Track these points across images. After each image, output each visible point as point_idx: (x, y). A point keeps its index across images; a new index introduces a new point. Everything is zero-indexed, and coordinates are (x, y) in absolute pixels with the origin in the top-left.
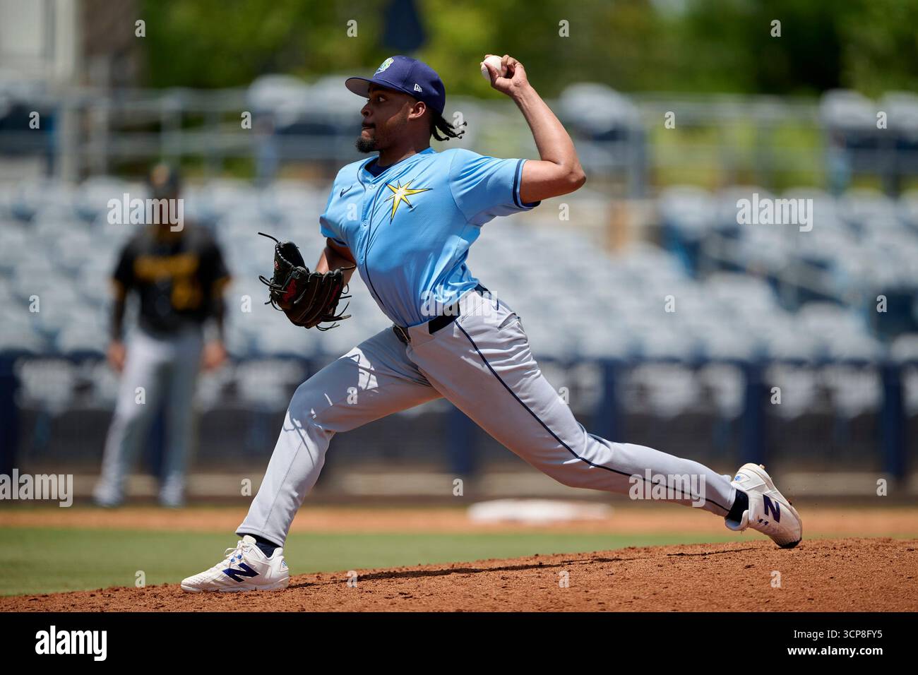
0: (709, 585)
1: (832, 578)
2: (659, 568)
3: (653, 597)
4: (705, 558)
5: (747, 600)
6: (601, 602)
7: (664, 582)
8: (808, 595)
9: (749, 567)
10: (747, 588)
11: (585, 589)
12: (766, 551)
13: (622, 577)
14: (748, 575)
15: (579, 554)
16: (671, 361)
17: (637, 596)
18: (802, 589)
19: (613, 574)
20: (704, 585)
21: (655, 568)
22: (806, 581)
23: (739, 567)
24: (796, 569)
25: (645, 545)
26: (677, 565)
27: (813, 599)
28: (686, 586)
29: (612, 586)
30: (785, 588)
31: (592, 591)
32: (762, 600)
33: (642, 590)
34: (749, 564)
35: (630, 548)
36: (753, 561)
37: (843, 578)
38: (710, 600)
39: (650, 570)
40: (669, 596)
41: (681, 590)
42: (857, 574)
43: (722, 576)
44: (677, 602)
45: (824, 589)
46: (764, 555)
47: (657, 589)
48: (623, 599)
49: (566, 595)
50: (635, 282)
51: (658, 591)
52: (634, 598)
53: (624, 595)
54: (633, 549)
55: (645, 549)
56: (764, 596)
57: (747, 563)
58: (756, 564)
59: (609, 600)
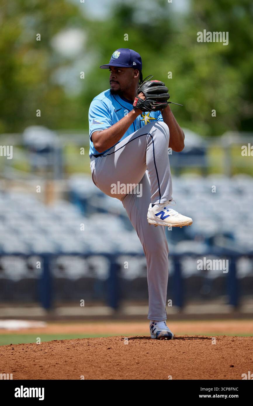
0: (91, 358)
1: (147, 353)
2: (68, 350)
3: (65, 363)
4: (89, 345)
5: (109, 364)
6: (41, 365)
7: (70, 356)
8: (137, 361)
9: (109, 349)
10: (109, 358)
11: (33, 360)
12: (117, 341)
13: (51, 354)
14: (109, 353)
15: (31, 344)
16: (74, 254)
17: (57, 363)
18: (134, 358)
19: (46, 353)
20: (88, 357)
21: (66, 350)
22: (136, 355)
23: (105, 349)
24: (131, 349)
25: (61, 339)
26: (76, 348)
27: (139, 363)
28: (80, 358)
29: (46, 358)
30: (126, 358)
31: (37, 361)
32: (115, 364)
33: (60, 360)
34: (109, 347)
35: (54, 340)
36: (111, 346)
37: (152, 353)
38: (91, 364)
39: (63, 350)
40: (72, 362)
41: (78, 360)
42: (159, 351)
43: (97, 353)
44: (76, 365)
45: (144, 358)
46: (116, 343)
47: (67, 359)
48: (51, 364)
49: (25, 362)
50: (58, 218)
51: (67, 360)
52: (56, 364)
53: (52, 362)
54: (56, 341)
55: (61, 341)
56: (116, 362)
57: (108, 347)
58: (112, 347)
59: (44, 365)
